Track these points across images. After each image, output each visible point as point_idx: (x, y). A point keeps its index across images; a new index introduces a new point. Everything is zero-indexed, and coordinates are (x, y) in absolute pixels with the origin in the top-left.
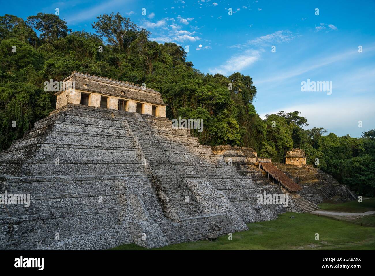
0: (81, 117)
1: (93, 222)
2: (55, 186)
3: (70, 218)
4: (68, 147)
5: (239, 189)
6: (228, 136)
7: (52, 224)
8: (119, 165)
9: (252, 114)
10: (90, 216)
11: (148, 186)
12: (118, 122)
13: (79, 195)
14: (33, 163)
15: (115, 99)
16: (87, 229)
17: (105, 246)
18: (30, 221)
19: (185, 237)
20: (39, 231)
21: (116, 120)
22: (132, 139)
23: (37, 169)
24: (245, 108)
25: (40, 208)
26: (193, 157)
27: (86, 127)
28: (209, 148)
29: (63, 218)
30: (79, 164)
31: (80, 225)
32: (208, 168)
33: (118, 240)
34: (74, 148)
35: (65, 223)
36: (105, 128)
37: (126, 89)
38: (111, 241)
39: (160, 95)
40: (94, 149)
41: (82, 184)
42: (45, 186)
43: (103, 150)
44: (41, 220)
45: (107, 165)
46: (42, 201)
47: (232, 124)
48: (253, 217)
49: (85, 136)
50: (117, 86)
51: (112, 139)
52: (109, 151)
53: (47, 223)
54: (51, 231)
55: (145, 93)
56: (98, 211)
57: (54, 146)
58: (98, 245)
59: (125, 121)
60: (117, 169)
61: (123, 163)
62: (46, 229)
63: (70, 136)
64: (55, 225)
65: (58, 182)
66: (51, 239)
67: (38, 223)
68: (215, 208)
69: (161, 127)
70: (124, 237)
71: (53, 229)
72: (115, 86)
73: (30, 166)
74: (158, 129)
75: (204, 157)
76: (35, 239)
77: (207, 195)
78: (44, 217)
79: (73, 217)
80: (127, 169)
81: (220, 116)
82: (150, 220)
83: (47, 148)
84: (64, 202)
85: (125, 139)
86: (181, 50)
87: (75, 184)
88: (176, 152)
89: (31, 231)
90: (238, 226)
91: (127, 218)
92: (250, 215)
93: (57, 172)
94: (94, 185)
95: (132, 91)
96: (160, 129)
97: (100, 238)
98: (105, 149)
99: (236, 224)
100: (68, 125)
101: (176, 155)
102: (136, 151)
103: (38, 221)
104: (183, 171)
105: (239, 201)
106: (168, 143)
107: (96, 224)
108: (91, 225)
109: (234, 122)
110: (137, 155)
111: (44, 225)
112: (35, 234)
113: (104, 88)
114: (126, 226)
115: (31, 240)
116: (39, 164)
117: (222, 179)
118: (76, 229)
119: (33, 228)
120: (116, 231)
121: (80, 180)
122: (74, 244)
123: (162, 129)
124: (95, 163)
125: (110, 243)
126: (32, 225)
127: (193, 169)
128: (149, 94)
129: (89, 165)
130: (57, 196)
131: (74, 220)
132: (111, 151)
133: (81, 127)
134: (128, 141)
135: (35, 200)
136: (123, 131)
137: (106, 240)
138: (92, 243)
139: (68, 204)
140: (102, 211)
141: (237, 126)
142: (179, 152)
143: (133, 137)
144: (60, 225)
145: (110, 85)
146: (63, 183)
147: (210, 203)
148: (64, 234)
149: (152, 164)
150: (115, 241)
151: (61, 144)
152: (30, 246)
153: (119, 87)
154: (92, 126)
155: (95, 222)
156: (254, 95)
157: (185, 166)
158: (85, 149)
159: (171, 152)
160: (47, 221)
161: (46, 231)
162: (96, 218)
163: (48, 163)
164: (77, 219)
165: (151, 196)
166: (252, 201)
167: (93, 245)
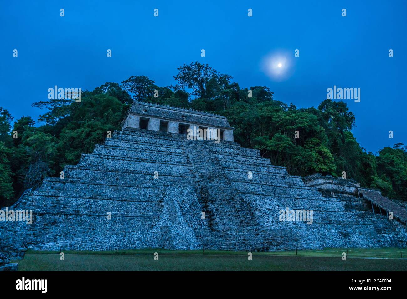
0: (134, 136)
1: (122, 224)
2: (88, 189)
3: (95, 216)
4: (112, 158)
5: (320, 211)
6: (320, 166)
7: (76, 220)
8: (165, 177)
9: (350, 141)
10: (118, 217)
11: (192, 196)
12: (174, 142)
13: (111, 197)
14: (74, 169)
15: (175, 123)
16: (114, 230)
17: (128, 246)
18: (53, 214)
19: (226, 246)
20: (61, 225)
21: (172, 140)
22: (185, 156)
23: (76, 175)
24: (340, 136)
25: (68, 206)
26: (260, 176)
27: (138, 145)
28: (282, 168)
29: (88, 216)
30: (120, 173)
31: (107, 225)
32: (279, 188)
33: (144, 243)
34: (118, 159)
35: (90, 221)
36: (158, 146)
37: (188, 114)
38: (135, 242)
39: (226, 120)
40: (140, 161)
41: (118, 189)
42: (79, 187)
43: (150, 164)
44: (65, 214)
45: (151, 176)
46: (72, 199)
47: (323, 153)
48: (337, 241)
49: (133, 150)
50: (178, 112)
51: (162, 155)
52: (156, 165)
53: (71, 219)
54: (74, 227)
55: (209, 117)
56: (128, 214)
57: (98, 156)
58: (119, 245)
59: (182, 141)
60: (162, 181)
61: (169, 176)
62: (69, 224)
63: (118, 150)
64: (79, 222)
65: (93, 185)
66: (73, 235)
67: (61, 217)
68: (278, 224)
69: (224, 147)
70: (152, 241)
71: (76, 225)
72: (175, 111)
73: (70, 171)
74: (221, 150)
75: (274, 177)
76: (56, 232)
77: (268, 209)
78: (68, 212)
79: (99, 216)
80: (174, 181)
81: (308, 145)
82: (183, 223)
83: (91, 158)
84: (94, 203)
85: (177, 155)
86: (266, 90)
87: (110, 189)
88: (237, 170)
89: (53, 224)
90: (307, 244)
91: (160, 223)
92: (333, 239)
93: (96, 178)
94: (131, 192)
95: (194, 116)
96: (223, 150)
97: (124, 238)
98: (152, 163)
99: (304, 242)
100: (119, 142)
101: (238, 173)
102: (188, 166)
103: (61, 215)
104: (244, 188)
105: (319, 223)
106: (229, 162)
107: (125, 227)
108: (118, 227)
109: (326, 150)
110: (189, 171)
111: (67, 220)
112: (57, 227)
113: (164, 113)
114: (157, 231)
115: (52, 232)
116: (79, 170)
117: (296, 198)
118: (101, 229)
119: (55, 221)
120: (143, 234)
121: (116, 185)
122: (92, 240)
123: (226, 150)
124: (137, 173)
125: (134, 244)
126: (55, 218)
127: (257, 187)
128: (214, 118)
129: (131, 175)
130: (87, 196)
131: (100, 219)
132: (159, 165)
133: (132, 144)
134: (180, 157)
135: (65, 197)
136: (178, 150)
137: (130, 241)
138: (113, 241)
139: (98, 206)
140: (133, 214)
141: (330, 155)
142: (241, 170)
143: (187, 154)
144: (84, 222)
145: (170, 111)
146: (98, 186)
147: (271, 218)
148: (88, 232)
149: (203, 177)
150: (141, 243)
151: (105, 155)
152: (50, 239)
153: (180, 112)
154: (144, 143)
155: (124, 225)
156: (352, 122)
157: (248, 184)
158: (130, 161)
159: (231, 169)
160: (71, 217)
161: (69, 226)
162: (125, 221)
163: (88, 170)
164: (104, 219)
165: (192, 203)
166: (339, 225)
167: (114, 244)
